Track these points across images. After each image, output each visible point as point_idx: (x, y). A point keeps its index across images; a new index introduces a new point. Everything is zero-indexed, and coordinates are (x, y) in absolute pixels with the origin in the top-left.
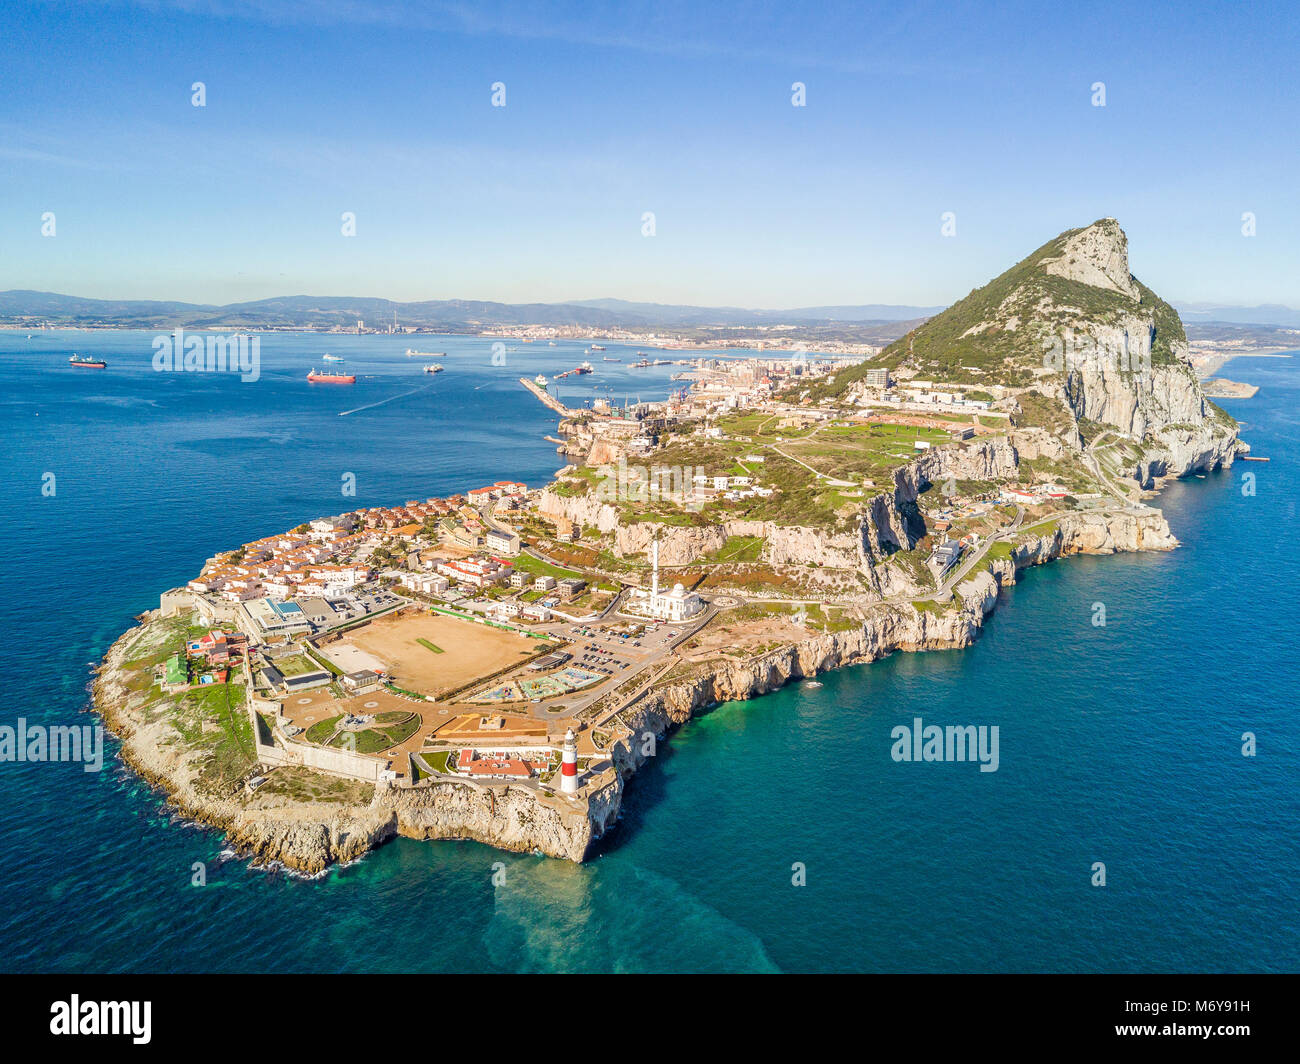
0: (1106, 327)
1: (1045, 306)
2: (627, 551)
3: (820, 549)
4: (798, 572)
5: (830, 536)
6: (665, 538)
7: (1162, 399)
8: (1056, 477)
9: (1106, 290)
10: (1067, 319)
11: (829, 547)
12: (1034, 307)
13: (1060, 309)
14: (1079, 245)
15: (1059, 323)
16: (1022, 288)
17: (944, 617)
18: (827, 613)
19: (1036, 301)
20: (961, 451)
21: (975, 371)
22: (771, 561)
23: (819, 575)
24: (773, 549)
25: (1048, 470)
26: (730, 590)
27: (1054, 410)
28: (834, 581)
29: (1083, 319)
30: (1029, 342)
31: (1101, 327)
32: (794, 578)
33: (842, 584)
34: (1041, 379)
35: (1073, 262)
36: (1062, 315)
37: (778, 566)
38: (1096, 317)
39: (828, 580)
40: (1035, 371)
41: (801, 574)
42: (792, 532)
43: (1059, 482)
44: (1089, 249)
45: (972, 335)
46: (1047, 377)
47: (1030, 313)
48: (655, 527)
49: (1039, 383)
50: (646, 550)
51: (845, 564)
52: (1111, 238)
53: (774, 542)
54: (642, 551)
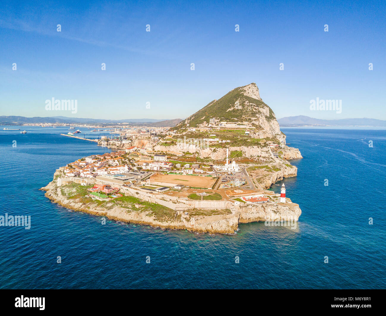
0: (262, 108)
1: (247, 103)
2: (204, 156)
3: (260, 152)
4: (255, 159)
5: (262, 148)
6: (217, 152)
7: (274, 128)
8: (273, 142)
9: (258, 100)
10: (253, 106)
11: (262, 151)
12: (245, 103)
13: (251, 104)
14: (249, 89)
15: (251, 107)
16: (239, 99)
17: (293, 168)
18: (271, 167)
19: (244, 102)
20: (255, 134)
21: (236, 119)
22: (247, 156)
23: (261, 158)
24: (246, 153)
25: (270, 140)
26: (241, 164)
27: (259, 128)
28: (266, 160)
29: (256, 106)
30: (246, 111)
31: (261, 109)
32: (255, 160)
33: (269, 160)
34: (254, 120)
35: (248, 93)
36: (252, 105)
37: (249, 157)
38: (259, 106)
39: (265, 160)
40: (252, 118)
41: (256, 159)
42: (251, 148)
43: (274, 143)
44: (251, 90)
45: (230, 111)
46: (256, 120)
47: (244, 105)
48: (213, 149)
49: (254, 121)
50: (210, 156)
51: (267, 155)
52: (256, 87)
53: (246, 151)
54: (209, 156)
